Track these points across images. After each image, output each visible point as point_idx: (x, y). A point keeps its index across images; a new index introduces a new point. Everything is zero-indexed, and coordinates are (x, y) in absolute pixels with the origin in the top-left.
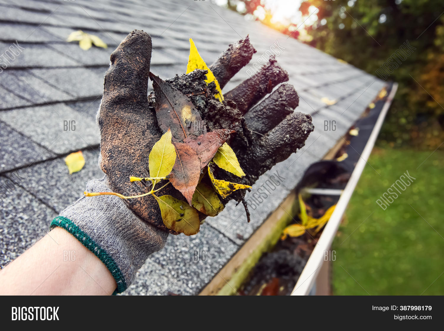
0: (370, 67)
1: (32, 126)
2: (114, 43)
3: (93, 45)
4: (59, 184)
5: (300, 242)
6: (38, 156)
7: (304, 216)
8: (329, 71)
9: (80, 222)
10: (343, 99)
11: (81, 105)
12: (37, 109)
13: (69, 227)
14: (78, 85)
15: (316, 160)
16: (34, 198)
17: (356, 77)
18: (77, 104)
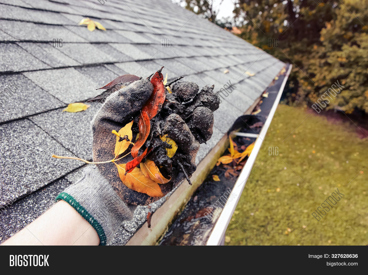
0: (276, 53)
1: (50, 83)
2: (111, 28)
3: (97, 28)
4: (66, 125)
5: (229, 167)
6: (53, 105)
7: (232, 150)
8: (250, 54)
9: (80, 200)
10: (259, 73)
11: (86, 69)
12: (54, 71)
13: (72, 202)
14: (85, 56)
15: (241, 114)
16: (48, 135)
17: (267, 59)
18: (83, 69)
